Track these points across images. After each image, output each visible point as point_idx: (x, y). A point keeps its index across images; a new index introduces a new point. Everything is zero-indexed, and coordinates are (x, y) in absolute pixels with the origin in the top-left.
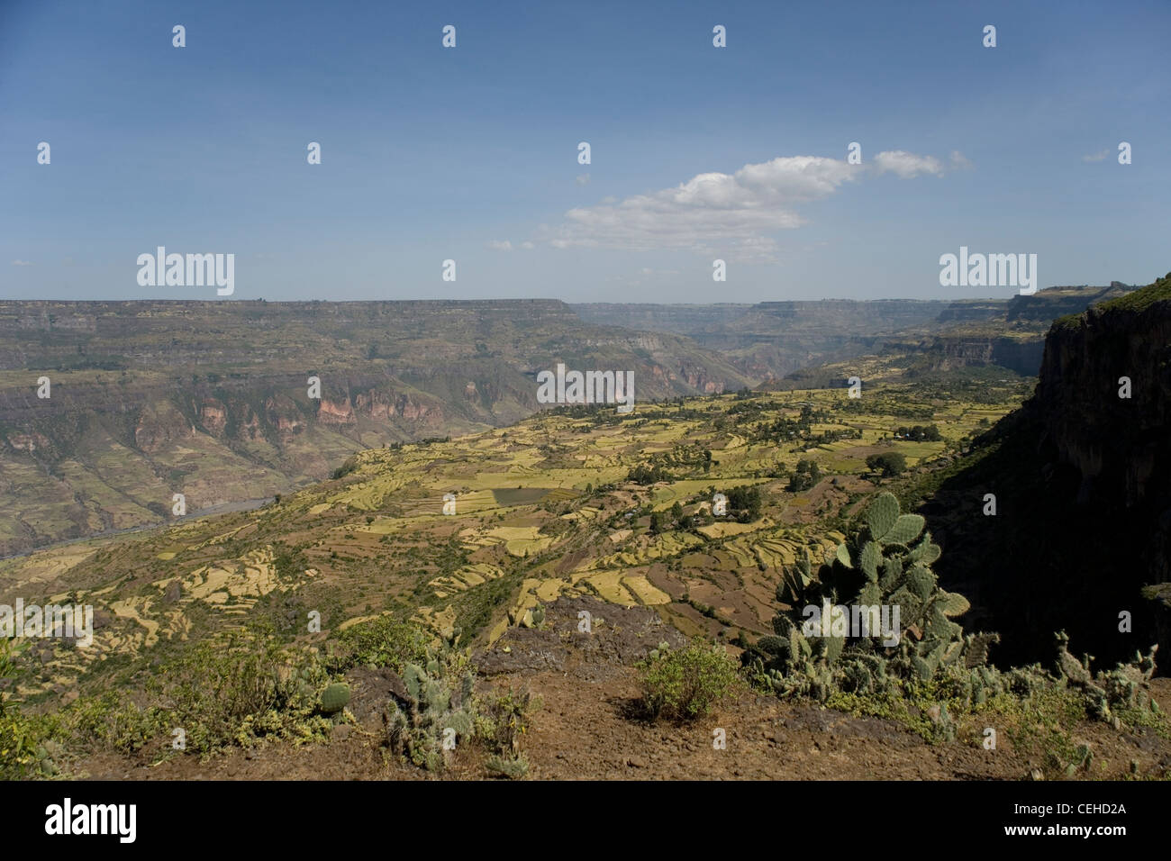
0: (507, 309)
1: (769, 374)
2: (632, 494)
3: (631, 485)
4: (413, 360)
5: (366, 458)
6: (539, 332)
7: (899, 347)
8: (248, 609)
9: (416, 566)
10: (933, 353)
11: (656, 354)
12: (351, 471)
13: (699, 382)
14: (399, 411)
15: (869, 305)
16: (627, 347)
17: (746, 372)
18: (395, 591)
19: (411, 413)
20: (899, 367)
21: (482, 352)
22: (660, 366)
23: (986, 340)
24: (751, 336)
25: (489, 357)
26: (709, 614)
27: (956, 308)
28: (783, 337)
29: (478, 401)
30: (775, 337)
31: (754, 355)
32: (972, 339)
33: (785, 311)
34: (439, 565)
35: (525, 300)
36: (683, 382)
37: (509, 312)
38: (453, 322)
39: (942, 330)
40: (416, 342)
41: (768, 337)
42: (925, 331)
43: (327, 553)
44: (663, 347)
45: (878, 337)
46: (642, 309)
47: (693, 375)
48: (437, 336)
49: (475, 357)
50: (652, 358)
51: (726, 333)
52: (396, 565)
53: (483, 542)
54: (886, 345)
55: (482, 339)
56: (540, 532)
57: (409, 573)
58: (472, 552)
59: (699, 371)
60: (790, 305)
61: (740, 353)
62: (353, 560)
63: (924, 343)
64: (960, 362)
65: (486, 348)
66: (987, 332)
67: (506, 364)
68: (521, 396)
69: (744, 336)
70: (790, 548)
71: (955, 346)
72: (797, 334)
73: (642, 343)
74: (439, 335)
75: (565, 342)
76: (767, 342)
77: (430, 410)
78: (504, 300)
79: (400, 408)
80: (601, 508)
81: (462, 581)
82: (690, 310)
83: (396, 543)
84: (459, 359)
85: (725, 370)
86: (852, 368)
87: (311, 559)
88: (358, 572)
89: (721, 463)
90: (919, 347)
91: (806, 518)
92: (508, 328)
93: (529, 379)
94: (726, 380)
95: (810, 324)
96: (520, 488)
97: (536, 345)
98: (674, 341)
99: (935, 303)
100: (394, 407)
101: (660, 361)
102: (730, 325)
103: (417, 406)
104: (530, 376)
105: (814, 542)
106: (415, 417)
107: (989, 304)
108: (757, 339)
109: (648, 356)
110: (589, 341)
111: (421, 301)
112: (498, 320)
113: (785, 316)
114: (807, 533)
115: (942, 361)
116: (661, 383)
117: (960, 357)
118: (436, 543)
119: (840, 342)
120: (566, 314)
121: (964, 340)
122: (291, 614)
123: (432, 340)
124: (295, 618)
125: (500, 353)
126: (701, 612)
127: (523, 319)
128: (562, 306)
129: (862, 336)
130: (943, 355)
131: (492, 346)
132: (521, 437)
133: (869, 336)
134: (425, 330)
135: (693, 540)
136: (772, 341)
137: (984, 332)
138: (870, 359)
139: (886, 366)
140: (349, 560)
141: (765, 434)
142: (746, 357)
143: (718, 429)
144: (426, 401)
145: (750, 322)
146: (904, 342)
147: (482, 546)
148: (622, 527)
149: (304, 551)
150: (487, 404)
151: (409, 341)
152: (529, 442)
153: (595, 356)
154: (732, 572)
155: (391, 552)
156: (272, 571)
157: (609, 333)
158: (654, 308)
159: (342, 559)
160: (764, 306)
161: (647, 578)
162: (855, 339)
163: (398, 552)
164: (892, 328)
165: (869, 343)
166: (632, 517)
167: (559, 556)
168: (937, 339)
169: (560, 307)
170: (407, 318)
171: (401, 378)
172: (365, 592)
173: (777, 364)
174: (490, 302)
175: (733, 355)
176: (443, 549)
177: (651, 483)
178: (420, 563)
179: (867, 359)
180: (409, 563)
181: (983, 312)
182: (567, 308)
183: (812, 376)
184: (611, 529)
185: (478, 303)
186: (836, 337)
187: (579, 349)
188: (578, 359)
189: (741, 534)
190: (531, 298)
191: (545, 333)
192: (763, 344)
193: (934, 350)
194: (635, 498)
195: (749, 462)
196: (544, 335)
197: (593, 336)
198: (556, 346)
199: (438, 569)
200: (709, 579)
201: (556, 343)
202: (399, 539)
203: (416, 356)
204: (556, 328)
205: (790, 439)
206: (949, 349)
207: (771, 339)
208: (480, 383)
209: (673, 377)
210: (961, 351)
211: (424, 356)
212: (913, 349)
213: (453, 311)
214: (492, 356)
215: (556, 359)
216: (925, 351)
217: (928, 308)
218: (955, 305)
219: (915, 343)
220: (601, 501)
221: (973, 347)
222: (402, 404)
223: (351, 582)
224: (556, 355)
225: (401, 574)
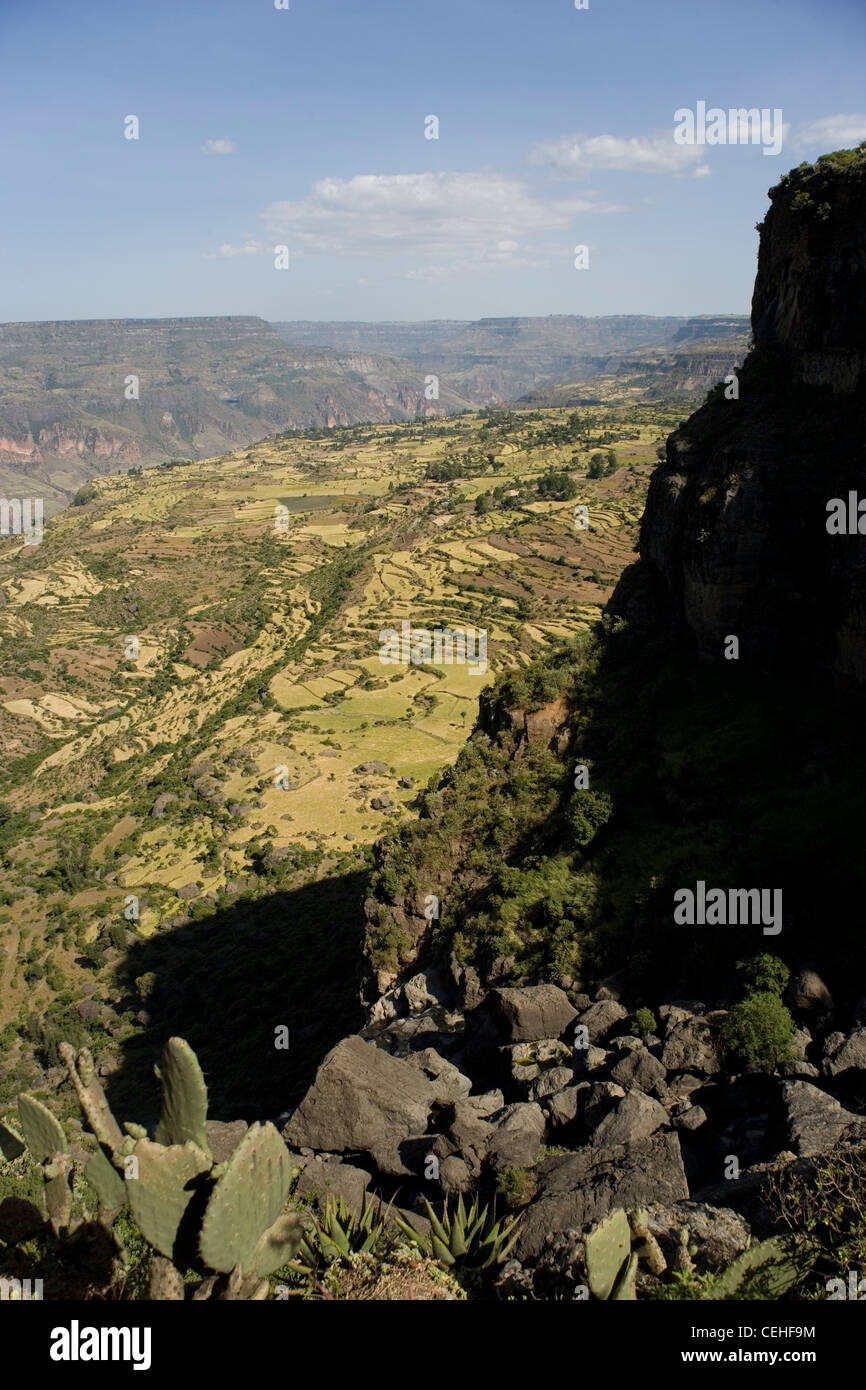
0: (201, 328)
1: (493, 398)
2: (435, 491)
3: (430, 483)
4: (98, 389)
5: (103, 485)
6: (238, 354)
7: (637, 366)
8: (84, 608)
9: (238, 562)
10: (677, 371)
11: (370, 378)
12: (94, 497)
13: (418, 408)
14: (89, 447)
15: (601, 322)
16: (338, 370)
17: (468, 397)
18: (225, 584)
19: (104, 449)
20: (640, 387)
21: (177, 378)
22: (376, 391)
23: (732, 356)
24: (471, 357)
25: (184, 384)
26: (560, 562)
27: (694, 325)
28: (507, 357)
29: (177, 434)
30: (499, 357)
31: (475, 378)
32: (717, 355)
33: (508, 329)
34: (260, 561)
35: (221, 318)
36: (401, 407)
37: (203, 331)
38: (138, 344)
39: (682, 347)
40: (98, 369)
41: (491, 357)
42: (661, 350)
43: (145, 556)
44: (377, 369)
45: (611, 357)
46: (348, 326)
47: (412, 401)
48: (122, 361)
49: (169, 384)
50: (366, 382)
51: (443, 354)
52: (219, 562)
53: (297, 538)
54: (622, 364)
55: (175, 364)
56: (349, 528)
57: (234, 569)
58: (290, 546)
59: (418, 396)
60: (514, 321)
61: (459, 376)
62: (175, 560)
63: (664, 361)
64: (705, 380)
65: (180, 374)
66: (733, 348)
67: (205, 391)
68: (224, 426)
69: (464, 358)
70: (613, 516)
71: (700, 362)
72: (522, 354)
73: (354, 365)
74: (126, 359)
75: (269, 366)
76: (488, 363)
77: (124, 444)
78: (195, 318)
79: (90, 444)
80: (407, 504)
81: (292, 570)
82: (402, 328)
83: (210, 544)
84: (151, 386)
85: (447, 394)
86: (589, 389)
87: (130, 561)
88: (184, 569)
89: (506, 464)
90: (659, 366)
91: (618, 495)
92: (203, 351)
93: (231, 407)
94: (449, 406)
95: (535, 342)
96: (305, 496)
97: (237, 368)
98: (389, 364)
99: (670, 320)
100: (83, 442)
101: (375, 385)
102: (448, 345)
103: (110, 440)
104: (233, 405)
105: (633, 509)
106: (108, 454)
107: (730, 320)
108: (476, 360)
109: (362, 380)
110: (296, 364)
111: (99, 321)
112: (191, 341)
113: (508, 334)
114: (624, 503)
115: (685, 379)
116: (378, 410)
117: (706, 374)
118: (251, 542)
119: (569, 363)
120: (267, 334)
121: (709, 356)
122: (132, 607)
123: (118, 366)
124: (137, 610)
125: (197, 379)
126: (552, 562)
127: (218, 340)
128: (262, 324)
129: (593, 356)
130: (686, 373)
131: (187, 371)
132: (268, 457)
133: (601, 356)
134: (107, 354)
135: (521, 517)
136: (496, 362)
137: (730, 348)
138: (608, 379)
139: (626, 386)
140: (169, 560)
141: (542, 439)
142: (467, 380)
143: (483, 440)
144: (120, 436)
145: (469, 341)
146: (643, 361)
147: (298, 542)
148: (442, 513)
149: (119, 555)
150: (187, 435)
151: (90, 367)
152: (280, 462)
153: (304, 381)
154: (567, 535)
155: (210, 551)
156: (90, 576)
157: (318, 355)
158: (363, 327)
159: (163, 559)
160: (484, 323)
161: (490, 544)
162: (588, 360)
163: (217, 550)
164: (625, 347)
165: (602, 364)
166: (450, 505)
167: (388, 540)
168: (678, 357)
169: (260, 325)
170: (84, 341)
171: (87, 409)
172: (197, 585)
173: (501, 388)
174: (181, 320)
175: (453, 378)
176: (258, 547)
177: (450, 480)
178: (240, 559)
179: (603, 379)
180: (230, 560)
181: (724, 329)
182: (267, 327)
183: (546, 398)
184: (431, 515)
185: (167, 322)
186: (565, 358)
187: (286, 373)
188: (284, 384)
189: (563, 509)
190: (228, 315)
191: (246, 355)
192: (486, 365)
193: (678, 368)
194: (439, 493)
195: (535, 463)
196: (244, 358)
197: (300, 358)
198: (260, 369)
199: (260, 564)
200: (548, 541)
201: (258, 366)
202: (212, 540)
203: (100, 384)
204: (258, 350)
205: (569, 442)
206: (693, 366)
207: (494, 360)
208: (177, 413)
209: (390, 402)
210: (706, 368)
211: (110, 384)
212: (651, 368)
213: (139, 331)
214: (189, 382)
215: (261, 385)
216: (665, 370)
217: (663, 325)
218: (692, 321)
219: (655, 362)
220: (407, 496)
221: (719, 364)
222: (92, 438)
223: (180, 577)
224: (259, 380)
225: (226, 569)
